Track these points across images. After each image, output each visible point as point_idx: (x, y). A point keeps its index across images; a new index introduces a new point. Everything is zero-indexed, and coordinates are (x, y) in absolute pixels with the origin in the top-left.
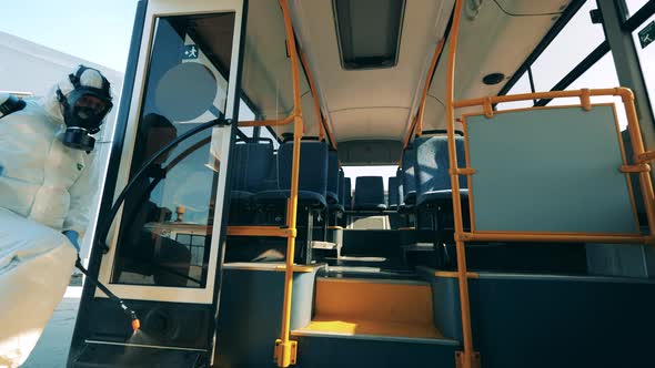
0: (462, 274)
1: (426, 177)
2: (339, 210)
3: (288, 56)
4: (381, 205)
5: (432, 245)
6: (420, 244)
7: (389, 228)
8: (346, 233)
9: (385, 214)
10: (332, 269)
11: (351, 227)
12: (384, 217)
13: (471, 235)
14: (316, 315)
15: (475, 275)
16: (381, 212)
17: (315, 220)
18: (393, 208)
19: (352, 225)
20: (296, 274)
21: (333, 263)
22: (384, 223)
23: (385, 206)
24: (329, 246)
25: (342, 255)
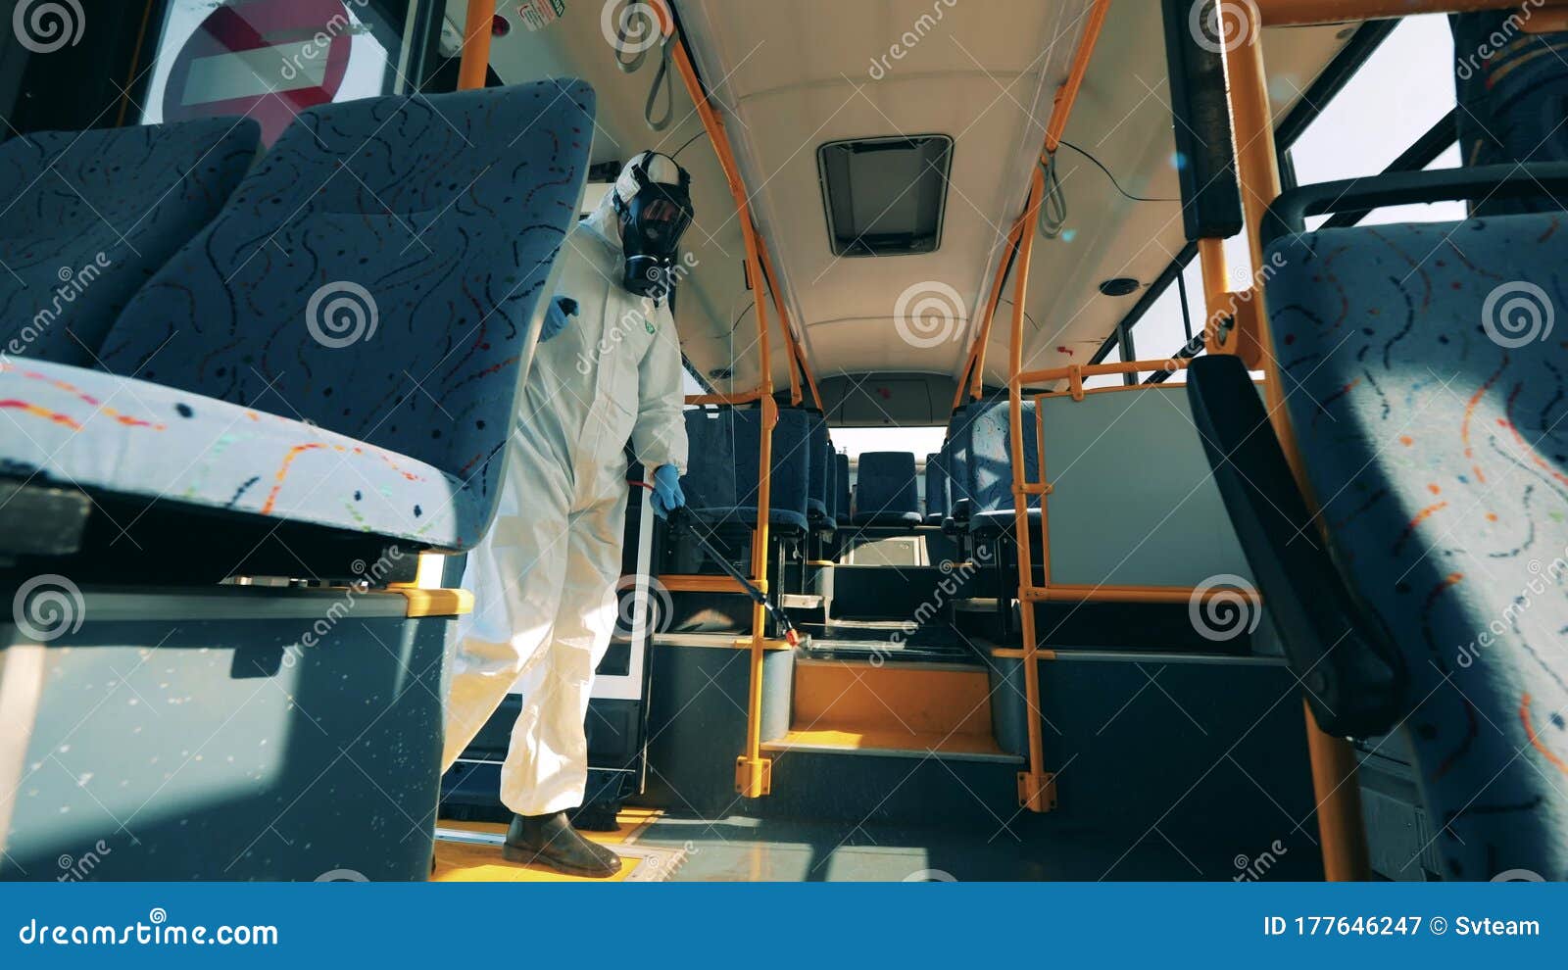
0: (1029, 653)
1: (987, 479)
2: (828, 527)
3: (748, 288)
4: (910, 515)
5: (994, 600)
6: (975, 600)
7: (926, 563)
8: (840, 573)
9: (918, 533)
10: (819, 644)
11: (850, 560)
12: (915, 540)
13: (1043, 592)
14: (796, 722)
15: (1050, 654)
16: (910, 528)
17: (789, 557)
18: (936, 521)
19: (852, 553)
20: (768, 653)
21: (818, 634)
22: (916, 552)
23: (918, 517)
24: (810, 602)
25: (833, 616)
